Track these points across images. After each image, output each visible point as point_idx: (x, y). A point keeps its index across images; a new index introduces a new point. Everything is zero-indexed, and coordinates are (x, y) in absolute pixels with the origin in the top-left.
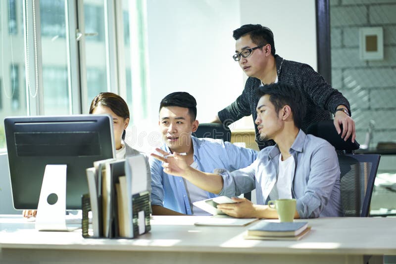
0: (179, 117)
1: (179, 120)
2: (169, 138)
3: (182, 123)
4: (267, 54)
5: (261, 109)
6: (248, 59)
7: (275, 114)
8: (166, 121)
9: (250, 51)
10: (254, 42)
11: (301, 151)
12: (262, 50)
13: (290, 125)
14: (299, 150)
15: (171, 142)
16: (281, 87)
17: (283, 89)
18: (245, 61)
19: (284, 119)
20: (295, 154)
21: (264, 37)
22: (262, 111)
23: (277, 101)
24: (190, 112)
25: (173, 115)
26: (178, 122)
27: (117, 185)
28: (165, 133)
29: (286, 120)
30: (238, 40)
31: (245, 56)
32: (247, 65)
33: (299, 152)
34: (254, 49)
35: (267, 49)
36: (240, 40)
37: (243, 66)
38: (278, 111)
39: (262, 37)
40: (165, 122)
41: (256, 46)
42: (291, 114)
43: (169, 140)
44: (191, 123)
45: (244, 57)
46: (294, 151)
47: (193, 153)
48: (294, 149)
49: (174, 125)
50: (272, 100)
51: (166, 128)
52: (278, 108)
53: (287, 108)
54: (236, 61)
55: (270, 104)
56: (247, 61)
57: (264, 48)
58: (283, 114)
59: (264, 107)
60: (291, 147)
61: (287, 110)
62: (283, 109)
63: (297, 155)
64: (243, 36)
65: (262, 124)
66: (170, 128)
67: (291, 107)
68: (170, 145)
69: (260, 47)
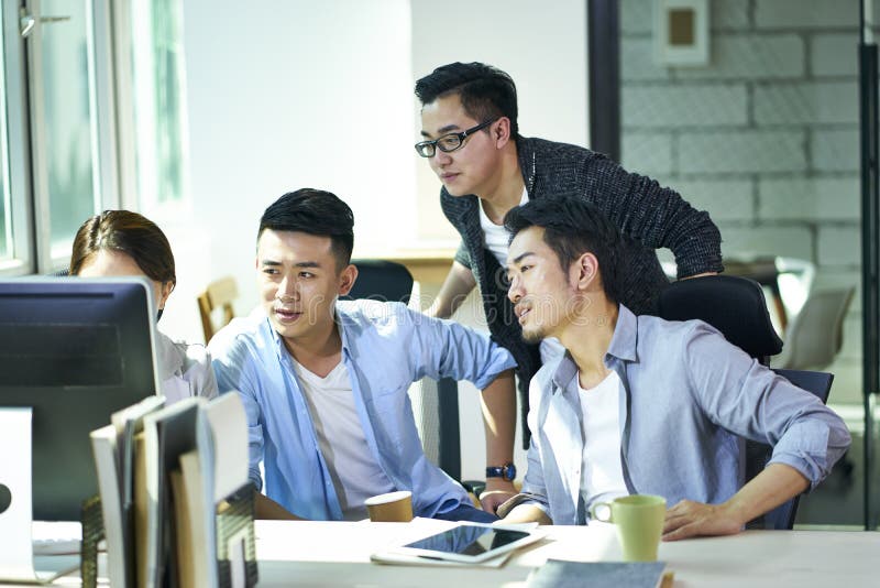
0: (306, 261)
1: (304, 270)
2: (278, 311)
3: (313, 276)
4: (501, 144)
5: (524, 263)
6: (454, 155)
7: (560, 274)
8: (274, 269)
9: (461, 137)
10: (470, 113)
11: (633, 359)
12: (489, 133)
13: (596, 300)
14: (628, 355)
15: (283, 322)
16: (569, 208)
17: (575, 211)
18: (447, 161)
19: (581, 287)
20: (620, 367)
21: (492, 100)
22: (524, 269)
23: (564, 242)
24: (335, 247)
25: (291, 257)
26: (303, 274)
27: (174, 476)
28: (270, 297)
29: (587, 290)
30: (427, 106)
31: (448, 147)
32: (452, 169)
33: (627, 362)
34: (471, 132)
35: (500, 129)
36: (435, 105)
37: (441, 171)
38: (568, 266)
39: (488, 100)
40: (270, 271)
41: (476, 124)
42: (599, 276)
43: (280, 316)
44: (338, 275)
45: (443, 149)
46: (615, 358)
47: (341, 344)
48: (614, 354)
49: (292, 279)
50: (552, 240)
51: (272, 285)
52: (566, 260)
53: (587, 259)
54: (424, 156)
55: (546, 249)
56: (452, 161)
57: (495, 125)
58: (580, 274)
59: (531, 257)
60: (609, 351)
61: (588, 264)
62: (579, 262)
63: (624, 368)
64: (442, 98)
65: (529, 297)
66: (282, 287)
67: (596, 256)
68: (282, 330)
69: (484, 126)
